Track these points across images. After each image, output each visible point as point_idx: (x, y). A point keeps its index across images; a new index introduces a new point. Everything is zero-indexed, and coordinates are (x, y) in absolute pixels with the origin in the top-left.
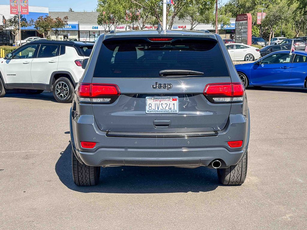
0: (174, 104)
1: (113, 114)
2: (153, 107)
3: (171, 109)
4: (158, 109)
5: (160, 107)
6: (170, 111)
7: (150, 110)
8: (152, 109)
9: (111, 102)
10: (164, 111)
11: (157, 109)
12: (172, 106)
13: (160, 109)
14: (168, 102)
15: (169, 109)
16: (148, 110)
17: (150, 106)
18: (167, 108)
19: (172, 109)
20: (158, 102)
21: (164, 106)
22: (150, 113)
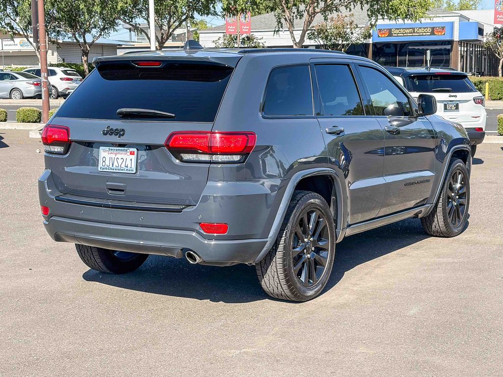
0: (131, 160)
1: (67, 169)
2: (107, 163)
3: (127, 167)
4: (113, 165)
5: (116, 164)
6: (126, 168)
7: (104, 167)
8: (106, 166)
9: (66, 152)
10: (119, 170)
11: (111, 166)
12: (129, 162)
13: (114, 166)
14: (124, 157)
15: (125, 166)
16: (101, 166)
17: (104, 160)
18: (123, 166)
19: (129, 166)
20: (113, 156)
21: (120, 161)
22: (104, 170)
